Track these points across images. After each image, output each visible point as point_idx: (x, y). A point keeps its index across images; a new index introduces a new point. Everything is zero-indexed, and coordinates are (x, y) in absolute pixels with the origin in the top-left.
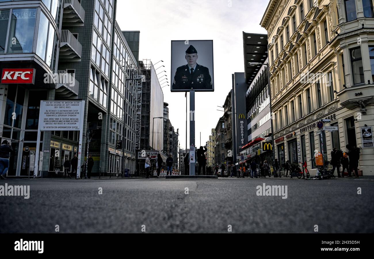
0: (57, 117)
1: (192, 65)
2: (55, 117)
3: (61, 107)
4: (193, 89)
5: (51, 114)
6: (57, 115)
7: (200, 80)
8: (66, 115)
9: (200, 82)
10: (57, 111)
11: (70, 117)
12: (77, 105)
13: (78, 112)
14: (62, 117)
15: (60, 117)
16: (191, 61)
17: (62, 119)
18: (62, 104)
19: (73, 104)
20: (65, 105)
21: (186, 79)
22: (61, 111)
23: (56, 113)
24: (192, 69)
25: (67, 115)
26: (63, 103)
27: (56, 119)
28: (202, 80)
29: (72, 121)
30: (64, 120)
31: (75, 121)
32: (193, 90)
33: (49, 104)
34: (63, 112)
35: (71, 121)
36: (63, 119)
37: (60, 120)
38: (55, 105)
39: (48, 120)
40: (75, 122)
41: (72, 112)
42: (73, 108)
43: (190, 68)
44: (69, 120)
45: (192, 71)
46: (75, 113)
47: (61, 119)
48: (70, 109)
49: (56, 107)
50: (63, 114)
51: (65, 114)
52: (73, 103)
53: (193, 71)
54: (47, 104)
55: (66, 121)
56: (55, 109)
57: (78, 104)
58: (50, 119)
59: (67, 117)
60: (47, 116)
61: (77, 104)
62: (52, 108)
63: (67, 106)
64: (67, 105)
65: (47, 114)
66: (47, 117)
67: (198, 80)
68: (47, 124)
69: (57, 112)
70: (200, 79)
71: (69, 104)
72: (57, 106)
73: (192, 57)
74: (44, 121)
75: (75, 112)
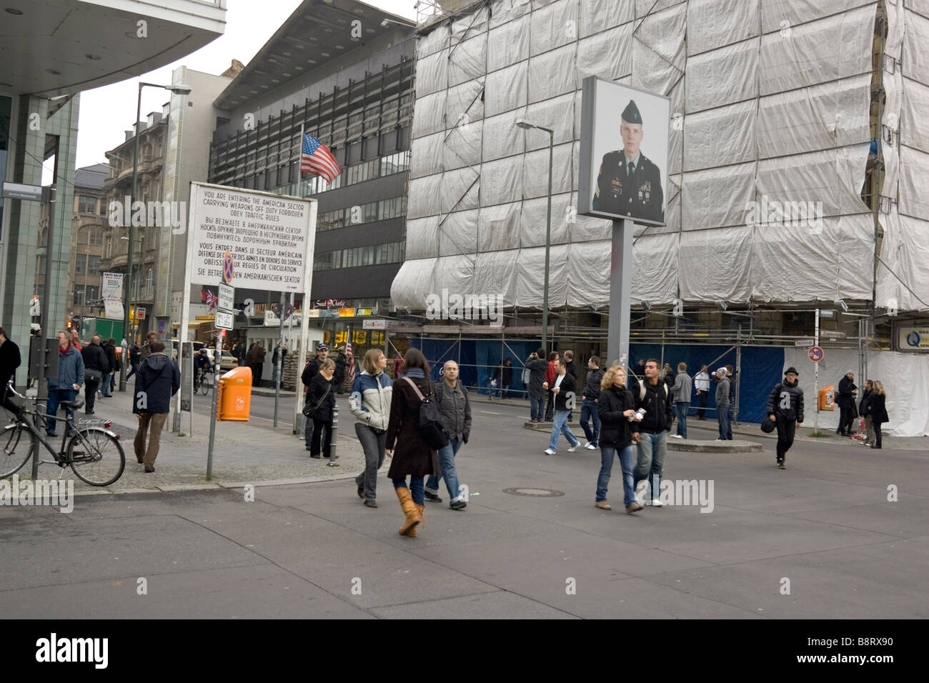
0: (242, 245)
1: (631, 154)
2: (234, 244)
3: (252, 216)
4: (631, 216)
5: (222, 233)
6: (242, 236)
7: (644, 197)
8: (269, 242)
9: (644, 202)
10: (241, 224)
11: (278, 248)
12: (297, 215)
13: (300, 235)
14: (256, 246)
15: (249, 245)
16: (631, 142)
17: (256, 252)
18: (255, 205)
19: (286, 208)
20: (264, 209)
21: (620, 187)
22: (253, 226)
23: (238, 231)
24: (631, 164)
25: (271, 242)
26: (257, 201)
27: (239, 249)
28: (647, 195)
29: (284, 262)
30: (262, 256)
31: (293, 262)
32: (632, 218)
33: (215, 198)
34: (259, 230)
35: (280, 260)
36: (260, 252)
37: (249, 254)
38: (232, 206)
39: (214, 250)
40: (294, 266)
41: (284, 232)
42: (286, 222)
43: (628, 161)
44: (277, 256)
45: (631, 169)
46: (293, 239)
47: (252, 251)
48: (279, 224)
49: (235, 214)
50: (259, 237)
51: (263, 237)
52: (287, 206)
53: (634, 169)
54: (207, 198)
55: (268, 260)
56: (233, 218)
57: (301, 211)
58: (220, 247)
59: (271, 247)
60: (209, 236)
61: (298, 211)
62: (224, 213)
63: (269, 214)
64: (269, 211)
65: (210, 232)
66: (209, 241)
67: (641, 194)
68: (209, 262)
69: (241, 227)
70: (644, 193)
71: (275, 207)
72: (239, 210)
73: (632, 131)
74: (201, 254)
75: (291, 234)
